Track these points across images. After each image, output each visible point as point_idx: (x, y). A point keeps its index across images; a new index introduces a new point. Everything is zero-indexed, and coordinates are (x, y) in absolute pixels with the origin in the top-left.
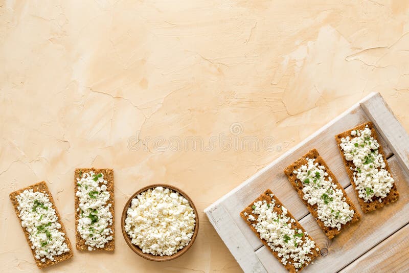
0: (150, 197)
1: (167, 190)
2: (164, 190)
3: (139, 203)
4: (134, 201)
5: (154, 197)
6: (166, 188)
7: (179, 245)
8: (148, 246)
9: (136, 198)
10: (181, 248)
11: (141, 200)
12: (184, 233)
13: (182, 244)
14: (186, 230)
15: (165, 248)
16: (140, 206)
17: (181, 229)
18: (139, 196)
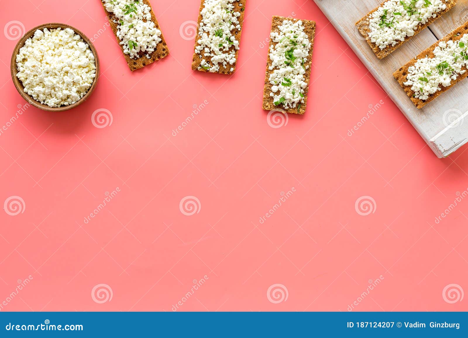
0: (57, 36)
1: (78, 37)
2: (74, 35)
3: (43, 37)
4: (38, 33)
5: (60, 38)
6: (77, 34)
7: (65, 100)
8: (32, 87)
9: (42, 30)
10: (66, 103)
11: (46, 35)
12: (74, 89)
13: (69, 100)
14: (78, 86)
15: (49, 96)
16: (42, 40)
17: (74, 83)
18: (45, 30)
